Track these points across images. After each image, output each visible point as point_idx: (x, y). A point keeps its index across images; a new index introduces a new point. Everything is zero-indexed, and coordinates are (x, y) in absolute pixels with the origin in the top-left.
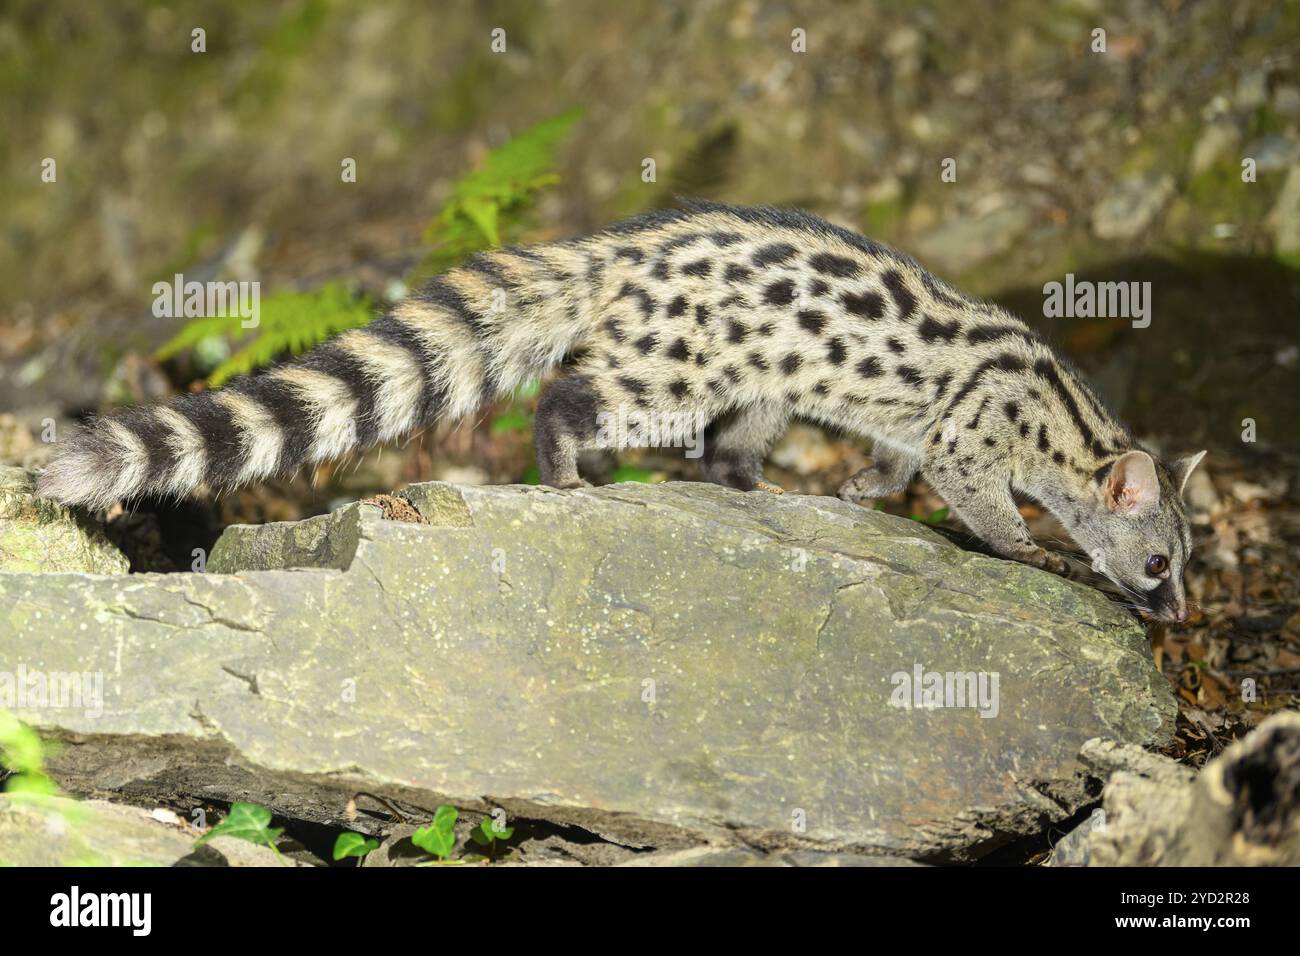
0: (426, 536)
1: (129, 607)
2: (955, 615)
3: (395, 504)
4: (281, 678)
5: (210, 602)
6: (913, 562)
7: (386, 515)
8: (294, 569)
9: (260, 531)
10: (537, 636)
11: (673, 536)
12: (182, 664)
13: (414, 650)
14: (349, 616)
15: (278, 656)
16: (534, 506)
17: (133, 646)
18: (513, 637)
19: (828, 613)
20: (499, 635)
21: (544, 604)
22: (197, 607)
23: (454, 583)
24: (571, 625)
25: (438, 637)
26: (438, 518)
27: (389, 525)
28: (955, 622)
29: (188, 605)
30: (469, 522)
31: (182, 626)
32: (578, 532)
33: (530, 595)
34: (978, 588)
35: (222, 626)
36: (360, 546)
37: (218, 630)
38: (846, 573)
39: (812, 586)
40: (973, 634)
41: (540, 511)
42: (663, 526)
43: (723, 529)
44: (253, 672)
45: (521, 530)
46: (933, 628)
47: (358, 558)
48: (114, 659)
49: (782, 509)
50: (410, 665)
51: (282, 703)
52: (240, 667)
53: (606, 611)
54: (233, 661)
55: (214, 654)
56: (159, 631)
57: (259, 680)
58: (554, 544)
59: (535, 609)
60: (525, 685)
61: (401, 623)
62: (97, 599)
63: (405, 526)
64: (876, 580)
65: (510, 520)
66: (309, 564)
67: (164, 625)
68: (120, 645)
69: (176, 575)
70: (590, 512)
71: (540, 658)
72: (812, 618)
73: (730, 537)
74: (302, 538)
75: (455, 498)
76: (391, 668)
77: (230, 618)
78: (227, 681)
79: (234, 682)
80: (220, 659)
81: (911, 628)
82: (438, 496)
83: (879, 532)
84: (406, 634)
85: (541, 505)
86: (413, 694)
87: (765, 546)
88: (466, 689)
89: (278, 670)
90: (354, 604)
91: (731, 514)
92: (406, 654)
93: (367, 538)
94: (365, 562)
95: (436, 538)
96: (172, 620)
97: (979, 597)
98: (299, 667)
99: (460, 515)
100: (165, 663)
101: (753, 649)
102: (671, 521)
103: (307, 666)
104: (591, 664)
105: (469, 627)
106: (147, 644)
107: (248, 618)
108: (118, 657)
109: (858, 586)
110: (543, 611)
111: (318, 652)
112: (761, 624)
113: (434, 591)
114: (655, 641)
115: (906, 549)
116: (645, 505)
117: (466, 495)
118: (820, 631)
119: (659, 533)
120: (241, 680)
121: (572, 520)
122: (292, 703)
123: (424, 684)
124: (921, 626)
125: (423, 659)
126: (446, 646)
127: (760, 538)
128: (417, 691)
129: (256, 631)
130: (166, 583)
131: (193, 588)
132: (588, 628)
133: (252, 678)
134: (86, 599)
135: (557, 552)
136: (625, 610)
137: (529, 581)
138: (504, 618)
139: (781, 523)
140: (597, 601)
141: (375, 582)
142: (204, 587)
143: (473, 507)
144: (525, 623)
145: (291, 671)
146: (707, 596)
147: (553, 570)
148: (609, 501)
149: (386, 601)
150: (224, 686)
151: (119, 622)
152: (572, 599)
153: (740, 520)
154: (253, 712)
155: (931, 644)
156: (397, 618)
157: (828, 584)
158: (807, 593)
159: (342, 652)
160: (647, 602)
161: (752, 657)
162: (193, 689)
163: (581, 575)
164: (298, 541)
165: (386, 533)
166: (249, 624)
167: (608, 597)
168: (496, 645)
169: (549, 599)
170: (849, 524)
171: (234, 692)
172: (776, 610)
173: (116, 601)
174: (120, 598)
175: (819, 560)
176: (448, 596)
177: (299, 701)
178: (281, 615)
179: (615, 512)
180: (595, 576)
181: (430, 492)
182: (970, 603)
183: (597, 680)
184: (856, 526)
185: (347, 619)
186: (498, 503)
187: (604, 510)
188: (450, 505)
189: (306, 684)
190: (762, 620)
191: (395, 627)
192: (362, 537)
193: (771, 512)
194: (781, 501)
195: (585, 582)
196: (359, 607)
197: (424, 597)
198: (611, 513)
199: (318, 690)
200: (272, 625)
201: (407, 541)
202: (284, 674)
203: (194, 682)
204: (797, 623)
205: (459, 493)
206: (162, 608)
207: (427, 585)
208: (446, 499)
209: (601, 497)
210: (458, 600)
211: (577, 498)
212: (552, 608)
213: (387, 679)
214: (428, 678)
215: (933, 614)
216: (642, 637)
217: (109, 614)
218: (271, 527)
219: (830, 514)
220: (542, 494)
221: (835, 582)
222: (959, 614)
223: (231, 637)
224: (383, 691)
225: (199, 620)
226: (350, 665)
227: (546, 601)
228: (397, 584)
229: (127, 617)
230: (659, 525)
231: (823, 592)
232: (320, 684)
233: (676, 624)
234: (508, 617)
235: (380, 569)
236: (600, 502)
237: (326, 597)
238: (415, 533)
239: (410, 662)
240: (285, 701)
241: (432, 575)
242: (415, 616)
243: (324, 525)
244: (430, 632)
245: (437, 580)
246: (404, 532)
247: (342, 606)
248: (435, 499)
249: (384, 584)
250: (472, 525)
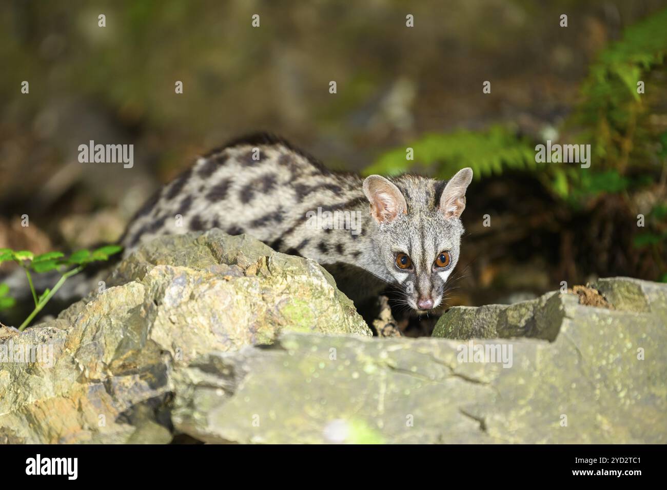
0: (614, 318)
1: (391, 362)
3: (588, 293)
4: (503, 420)
5: (451, 361)
7: (582, 301)
8: (512, 339)
9: (478, 312)
12: (430, 407)
13: (604, 404)
14: (555, 376)
15: (501, 404)
17: (393, 392)
22: (442, 365)
25: (622, 394)
26: (622, 305)
27: (586, 309)
29: (434, 363)
30: (646, 309)
31: (429, 379)
35: (459, 379)
36: (563, 324)
37: (457, 382)
44: (482, 415)
47: (562, 333)
48: (377, 401)
50: (601, 415)
51: (504, 440)
52: (473, 411)
54: (467, 406)
55: (453, 400)
56: (412, 381)
57: (488, 421)
61: (594, 383)
62: (366, 355)
63: (598, 310)
66: (518, 336)
67: (416, 377)
68: (383, 391)
74: (513, 317)
75: (636, 291)
76: (586, 417)
77: (466, 374)
78: (463, 421)
79: (468, 421)
80: (457, 404)
82: (623, 290)
89: (502, 414)
90: (559, 367)
92: (598, 407)
93: (570, 318)
94: (568, 336)
95: (622, 320)
96: (422, 373)
98: (517, 413)
99: (640, 304)
100: (416, 405)
103: (523, 412)
105: (646, 389)
106: (403, 391)
107: (479, 374)
108: (381, 399)
111: (531, 402)
113: (618, 362)
117: (645, 289)
120: (473, 421)
122: (512, 440)
123: (611, 430)
125: (611, 411)
126: (628, 402)
129: (484, 384)
130: (418, 346)
131: (439, 350)
133: (481, 419)
134: (358, 355)
141: (575, 352)
142: (446, 350)
143: (650, 298)
145: (511, 416)
149: (583, 366)
150: (460, 425)
151: (382, 373)
156: (591, 379)
159: (549, 403)
162: (437, 426)
164: (510, 320)
165: (584, 315)
166: (481, 379)
171: (467, 429)
173: (380, 357)
174: (384, 355)
177: (517, 439)
178: (504, 373)
181: (616, 285)
185: (554, 379)
188: (631, 296)
189: (523, 425)
191: (589, 386)
192: (566, 317)
196: (563, 370)
197: (612, 364)
200: (497, 381)
201: (599, 321)
202: (506, 417)
203: (437, 420)
205: (640, 287)
206: (415, 364)
207: (614, 355)
208: (629, 291)
210: (638, 369)
214: (614, 425)
217: (375, 367)
218: (488, 308)
223: (466, 389)
225: (442, 375)
228: (591, 353)
229: (389, 370)
232: (533, 427)
235: (579, 342)
237: (538, 361)
238: (606, 315)
239: (601, 413)
240: (507, 438)
241: (619, 348)
242: (604, 379)
243: (531, 308)
244: (616, 392)
245: (622, 352)
246: (597, 315)
247: (550, 368)
248: (620, 291)
249: (582, 353)
250: (650, 311)
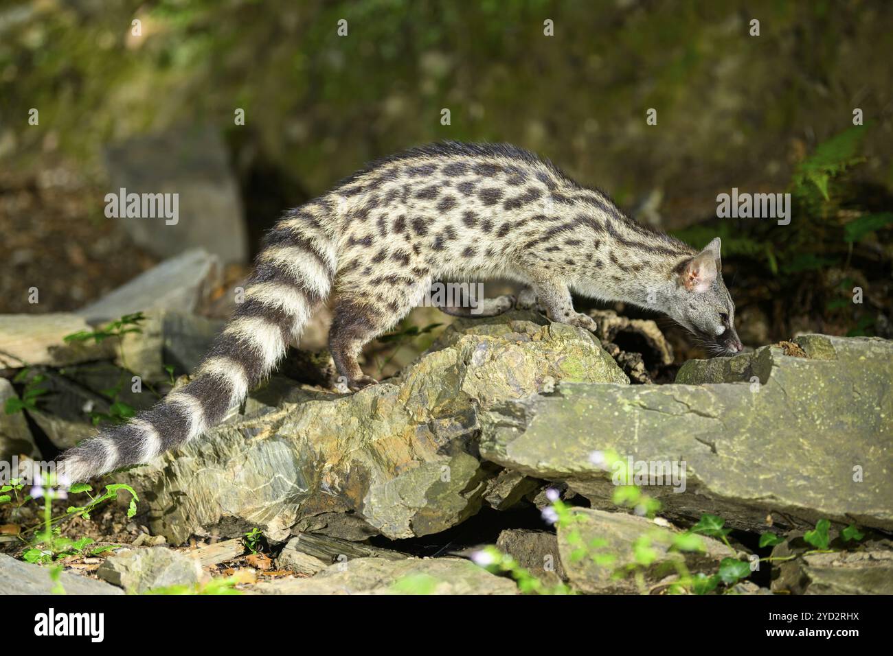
0: (810, 365)
1: (642, 403)
3: (791, 346)
4: (729, 444)
5: (688, 401)
7: (786, 353)
8: (734, 383)
9: (709, 363)
10: (875, 423)
12: (673, 436)
13: (805, 430)
14: (767, 410)
15: (727, 432)
16: (873, 349)
17: (644, 425)
18: (861, 423)
20: (853, 422)
21: (879, 405)
22: (682, 404)
23: (827, 392)
25: (818, 422)
26: (816, 355)
27: (789, 359)
29: (675, 402)
30: (835, 357)
31: (672, 414)
33: (871, 400)
35: (695, 415)
36: (773, 370)
37: (693, 417)
41: (876, 351)
44: (713, 441)
45: (865, 362)
47: (772, 377)
48: (634, 432)
50: (803, 438)
51: (729, 458)
52: (706, 437)
54: (701, 435)
55: (690, 430)
56: (659, 417)
57: (717, 445)
58: (884, 370)
59: (874, 408)
60: (869, 451)
61: (796, 414)
62: (624, 398)
63: (798, 359)
65: (859, 357)
66: (739, 380)
67: (662, 413)
68: (637, 424)
69: (668, 385)
71: (877, 435)
74: (735, 366)
75: (827, 344)
76: (791, 440)
77: (700, 410)
78: (697, 446)
79: (702, 446)
80: (694, 433)
82: (816, 343)
85: (876, 348)
86: (804, 454)
88: (834, 452)
89: (727, 440)
90: (770, 403)
92: (800, 432)
93: (777, 366)
94: (777, 380)
95: (816, 366)
96: (666, 410)
98: (739, 438)
99: (829, 353)
100: (663, 435)
103: (743, 438)
105: (836, 417)
106: (653, 424)
107: (710, 410)
108: (636, 431)
110: (878, 408)
111: (749, 430)
113: (815, 397)
117: (833, 342)
120: (706, 446)
122: (735, 459)
123: (810, 449)
125: (810, 435)
126: (823, 428)
128: (807, 453)
129: (714, 417)
130: (663, 390)
131: (679, 393)
133: (712, 444)
134: (618, 398)
135: (886, 375)
137: (871, 391)
138: (856, 413)
141: (782, 391)
142: (685, 392)
143: (837, 349)
144: (868, 415)
145: (735, 441)
147: (884, 385)
149: (788, 402)
150: (696, 449)
151: (636, 411)
154: (713, 463)
156: (794, 411)
159: (763, 430)
162: (679, 450)
164: (733, 368)
165: (788, 363)
166: (711, 414)
168: (851, 428)
169: (882, 402)
171: (701, 452)
173: (634, 399)
174: (637, 398)
176: (823, 399)
177: (739, 458)
178: (728, 409)
181: (811, 340)
185: (766, 412)
186: (852, 347)
188: (823, 347)
189: (743, 448)
191: (793, 417)
192: (774, 365)
196: (773, 405)
197: (810, 399)
199: (750, 451)
200: (723, 414)
201: (799, 367)
202: (731, 442)
203: (679, 446)
205: (829, 341)
206: (661, 404)
207: (811, 393)
208: (821, 344)
212: (884, 407)
213: (789, 446)
214: (812, 445)
217: (631, 407)
218: (716, 360)
220: (877, 342)
223: (700, 421)
224: (787, 452)
225: (682, 411)
226: (768, 438)
227: (880, 403)
228: (794, 392)
229: (641, 408)
232: (752, 448)
234: (858, 412)
235: (784, 384)
237: (754, 399)
238: (803, 363)
239: (803, 436)
240: (732, 457)
241: (815, 387)
242: (804, 411)
243: (748, 359)
244: (813, 420)
245: (817, 390)
246: (798, 363)
247: (763, 404)
248: (815, 344)
249: (787, 392)
250: (837, 359)
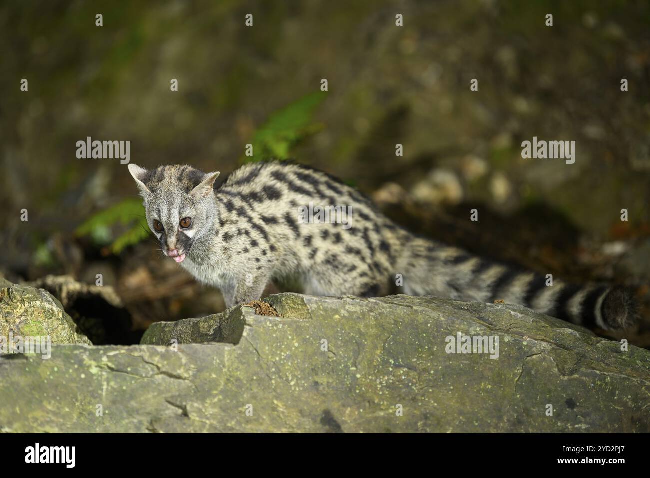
0: (284, 325)
1: (110, 364)
2: (596, 373)
3: (263, 306)
4: (201, 407)
5: (158, 362)
6: (569, 343)
7: (258, 312)
8: (206, 343)
9: (176, 325)
10: (351, 384)
11: (429, 325)
12: (142, 399)
13: (279, 391)
14: (240, 371)
15: (199, 394)
16: (347, 307)
17: (112, 388)
18: (337, 384)
19: (521, 371)
20: (328, 383)
21: (355, 365)
22: (151, 365)
23: (302, 352)
24: (370, 377)
25: (293, 383)
26: (289, 314)
27: (262, 318)
28: (596, 377)
29: (144, 364)
30: (309, 316)
31: (142, 376)
32: (373, 323)
33: (346, 360)
34: (606, 358)
35: (165, 376)
36: (245, 330)
37: (163, 379)
38: (531, 348)
39: (511, 355)
40: (607, 384)
41: (350, 310)
42: (424, 320)
43: (458, 322)
44: (184, 404)
45: (340, 321)
46: (583, 380)
47: (244, 337)
49: (490, 311)
50: (277, 400)
51: (202, 422)
52: (177, 400)
53: (391, 369)
54: (173, 397)
55: (161, 393)
56: (128, 379)
57: (188, 408)
58: (359, 330)
59: (350, 368)
60: (345, 412)
61: (271, 376)
62: (90, 360)
63: (271, 318)
64: (549, 352)
65: (333, 315)
66: (209, 341)
67: (131, 375)
68: (105, 387)
69: (137, 346)
70: (380, 311)
71: (353, 396)
72: (512, 374)
73: (463, 327)
74: (204, 328)
75: (300, 303)
76: (265, 402)
77: (170, 372)
78: (169, 409)
79: (173, 410)
80: (164, 396)
81: (570, 380)
82: (289, 302)
83: (547, 325)
84: (273, 382)
85: (352, 307)
86: (279, 417)
87: (483, 332)
88: (310, 415)
89: (199, 402)
90: (243, 364)
91: (461, 313)
92: (274, 394)
93: (249, 325)
94: (248, 339)
95: (290, 325)
96: (136, 372)
97: (607, 364)
98: (212, 401)
99: (303, 312)
100: (132, 398)
101: (478, 392)
102: (427, 317)
103: (216, 400)
104: (383, 400)
105: (311, 378)
106: (121, 387)
107: (181, 372)
108: (104, 394)
109: (538, 356)
110: (354, 369)
111: (222, 392)
112: (482, 378)
113: (289, 358)
114: (420, 387)
115: (563, 336)
116: (412, 308)
117: (307, 300)
118: (517, 382)
119: (421, 324)
120: (177, 409)
121: (370, 316)
122: (208, 422)
123: (285, 411)
124: (576, 379)
125: (284, 397)
126: (298, 389)
127: (479, 327)
128: (282, 416)
129: (185, 379)
130: (132, 351)
131: (148, 354)
132: (381, 379)
133: (184, 407)
134: (84, 360)
135: (361, 334)
136: (402, 368)
137: (346, 351)
138: (331, 373)
139: (490, 320)
140: (386, 363)
141: (255, 352)
142: (154, 353)
143: (311, 308)
144: (343, 376)
145: (207, 403)
146: (450, 361)
147: (359, 344)
148: (391, 305)
150: (167, 412)
151: (104, 374)
152: (371, 362)
153: (467, 317)
154: (185, 427)
155: (583, 390)
156: (268, 372)
157: (521, 354)
158: (509, 359)
159: (236, 392)
160: (415, 364)
161: (477, 397)
162: (149, 414)
163: (376, 348)
164: (202, 330)
165: (260, 322)
166: (182, 375)
167: (392, 361)
168: (327, 389)
169: (357, 362)
170: (530, 321)
171: (173, 415)
172: (490, 369)
173: (102, 361)
174: (105, 359)
175: (515, 341)
176: (298, 359)
177: (212, 421)
178: (200, 370)
179: (395, 311)
180: (384, 349)
181: (284, 299)
182: (603, 367)
183: (387, 409)
184: (534, 321)
185: (239, 373)
186: (326, 305)
187: (388, 310)
188: (296, 306)
189: (216, 410)
190: (483, 375)
191: (267, 377)
192: (246, 324)
193: (484, 312)
194: (489, 306)
195: (378, 352)
196: (246, 365)
197: (285, 359)
198: (393, 312)
199: (223, 414)
200: (195, 376)
201: (273, 327)
202: (203, 405)
203: (149, 409)
204: (503, 377)
205: (303, 299)
206: (130, 365)
207: (285, 353)
208: (294, 303)
209: (386, 303)
210: (304, 362)
211: (372, 303)
212: (360, 367)
213: (264, 408)
214: (287, 407)
215: (583, 372)
216: (413, 384)
217: (98, 369)
218: (184, 322)
219: (519, 314)
220: (352, 300)
221: (525, 353)
222: (598, 372)
223: (170, 383)
224: (261, 415)
225: (151, 373)
226: (241, 400)
227: (356, 363)
228: (267, 352)
229: (109, 371)
230: (421, 319)
231: (518, 359)
232: (224, 411)
233: (432, 377)
234: (333, 372)
235: (257, 344)
236: (386, 305)
237: (226, 359)
238: (277, 322)
239: (277, 398)
240: (204, 420)
241: (289, 348)
242: (278, 372)
243: (218, 320)
244: (288, 381)
245: (291, 350)
246: (271, 322)
247: (236, 365)
248: (287, 303)
249: (260, 352)
250: (311, 318)
